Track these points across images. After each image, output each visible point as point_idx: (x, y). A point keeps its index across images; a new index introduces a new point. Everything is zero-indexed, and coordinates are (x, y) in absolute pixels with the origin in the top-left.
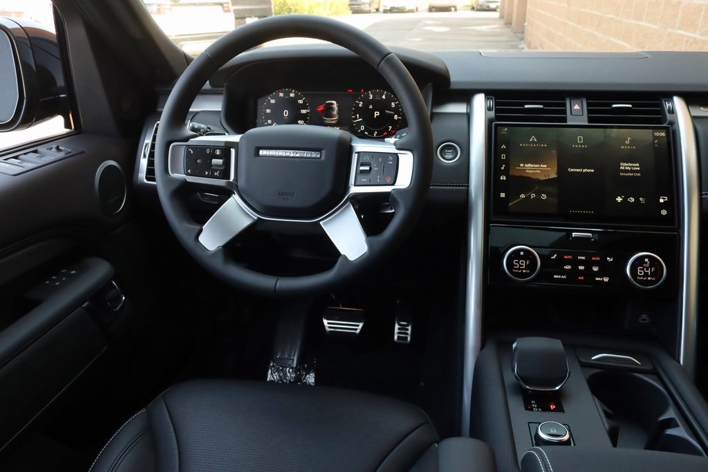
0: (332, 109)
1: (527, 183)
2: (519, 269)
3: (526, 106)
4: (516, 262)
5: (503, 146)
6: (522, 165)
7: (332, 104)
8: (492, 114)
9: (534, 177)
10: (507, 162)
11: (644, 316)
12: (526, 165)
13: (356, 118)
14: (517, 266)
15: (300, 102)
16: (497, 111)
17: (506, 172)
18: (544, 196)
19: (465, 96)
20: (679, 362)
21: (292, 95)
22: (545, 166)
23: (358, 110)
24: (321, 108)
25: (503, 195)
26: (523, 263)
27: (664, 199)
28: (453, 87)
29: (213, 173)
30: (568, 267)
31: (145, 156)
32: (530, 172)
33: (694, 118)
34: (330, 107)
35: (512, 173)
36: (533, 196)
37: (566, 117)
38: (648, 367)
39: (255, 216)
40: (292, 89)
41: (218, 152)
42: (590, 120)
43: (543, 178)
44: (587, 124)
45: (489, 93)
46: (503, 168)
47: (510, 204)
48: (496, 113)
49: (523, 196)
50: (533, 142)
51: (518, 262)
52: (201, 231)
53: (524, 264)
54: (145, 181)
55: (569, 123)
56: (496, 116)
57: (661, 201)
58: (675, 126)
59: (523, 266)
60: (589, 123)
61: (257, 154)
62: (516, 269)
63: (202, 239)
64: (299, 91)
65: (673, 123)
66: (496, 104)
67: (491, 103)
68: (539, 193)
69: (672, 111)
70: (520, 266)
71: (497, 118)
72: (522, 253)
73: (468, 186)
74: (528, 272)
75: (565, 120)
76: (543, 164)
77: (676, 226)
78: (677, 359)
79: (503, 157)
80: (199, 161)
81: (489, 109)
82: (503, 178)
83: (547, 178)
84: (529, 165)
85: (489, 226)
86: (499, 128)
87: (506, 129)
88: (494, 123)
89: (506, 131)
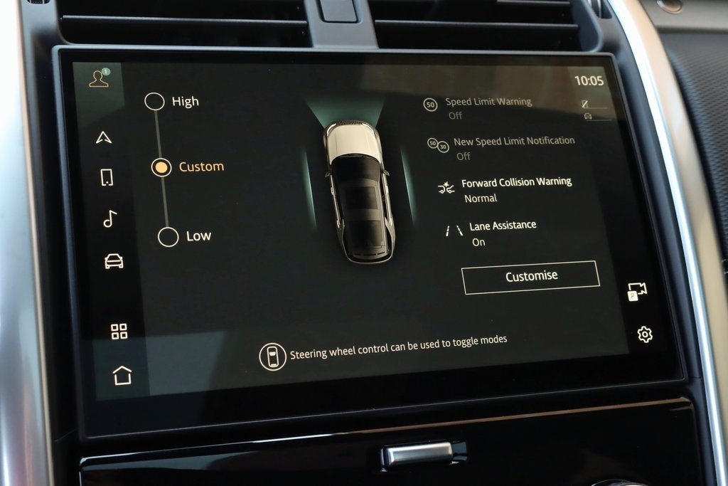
5: (103, 138)
8: (48, 15)
10: (121, 198)
17: (123, 240)
25: (119, 332)
27: (638, 289)
33: (663, 32)
35: (144, 239)
37: (306, 27)
42: (384, 36)
44: (372, 48)
46: (108, 223)
55: (317, 47)
56: (63, 24)
57: (633, 296)
58: (621, 59)
60: (381, 46)
65: (615, 46)
69: (605, 13)
71: (69, 30)
75: (303, 36)
77: (685, 378)
79: (107, 177)
82: (114, 262)
85: (79, 468)
86: (78, 66)
87: (106, 71)
88: (57, 48)
89: (105, 78)
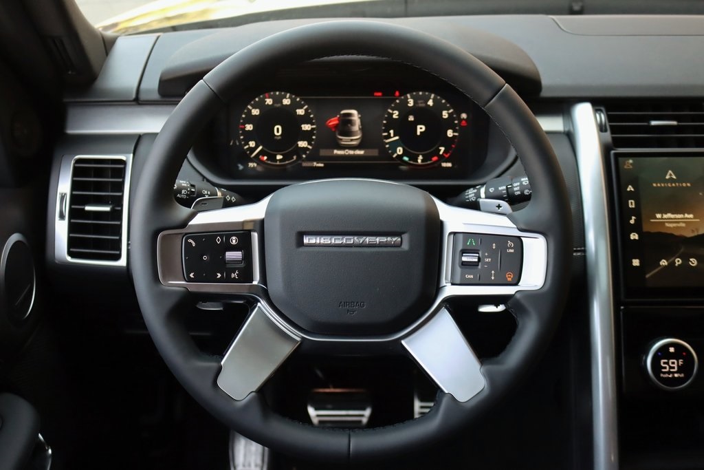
0: (351, 122)
1: (669, 243)
2: (669, 373)
3: (654, 123)
4: (664, 363)
5: (630, 188)
6: (659, 216)
7: (350, 115)
8: (608, 136)
9: (677, 233)
10: (636, 212)
12: (665, 216)
13: (389, 137)
14: (665, 368)
15: (300, 112)
16: (614, 130)
17: (637, 228)
18: (694, 262)
19: (562, 106)
21: (286, 102)
22: (691, 216)
23: (392, 123)
24: (334, 121)
25: (636, 262)
26: (675, 364)
28: (545, 93)
29: (229, 275)
31: (62, 217)
32: (671, 225)
34: (347, 120)
35: (646, 228)
36: (678, 262)
39: (297, 336)
40: (287, 92)
41: (234, 241)
43: (689, 234)
45: (598, 103)
46: (632, 222)
47: (647, 276)
48: (612, 132)
49: (664, 263)
50: (671, 180)
51: (667, 363)
52: (220, 369)
53: (675, 366)
54: (69, 259)
56: (613, 138)
59: (674, 368)
61: (300, 243)
62: (664, 373)
63: (222, 383)
64: (297, 95)
66: (610, 118)
67: (603, 117)
68: (686, 258)
70: (671, 368)
71: (617, 143)
72: (672, 350)
73: (584, 251)
74: (682, 375)
76: (689, 213)
79: (632, 204)
80: (205, 258)
81: (602, 128)
82: (634, 236)
83: (696, 234)
84: (669, 215)
85: (620, 310)
86: (621, 160)
87: (631, 161)
88: (613, 152)
89: (631, 164)
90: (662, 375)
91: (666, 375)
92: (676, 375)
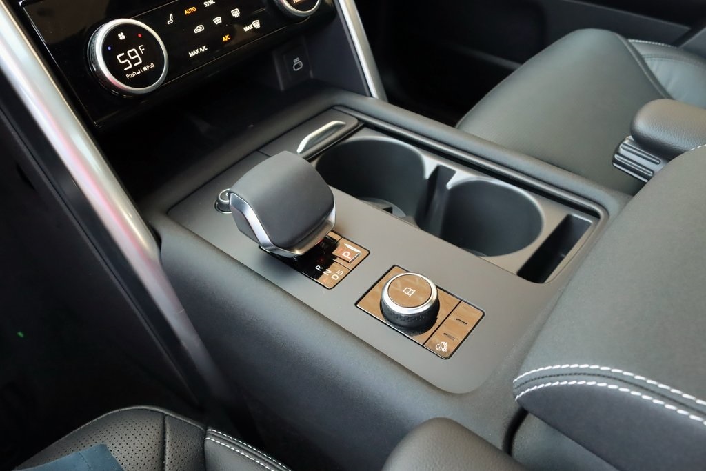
2: (135, 69)
4: (122, 58)
11: (296, 61)
14: (127, 65)
20: (371, 96)
26: (135, 54)
30: (199, 29)
38: (354, 122)
51: (126, 57)
53: (137, 56)
59: (137, 60)
62: (130, 71)
70: (133, 61)
72: (122, 36)
74: (152, 65)
78: (368, 93)
90: (128, 76)
91: (133, 74)
92: (145, 69)
